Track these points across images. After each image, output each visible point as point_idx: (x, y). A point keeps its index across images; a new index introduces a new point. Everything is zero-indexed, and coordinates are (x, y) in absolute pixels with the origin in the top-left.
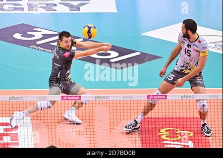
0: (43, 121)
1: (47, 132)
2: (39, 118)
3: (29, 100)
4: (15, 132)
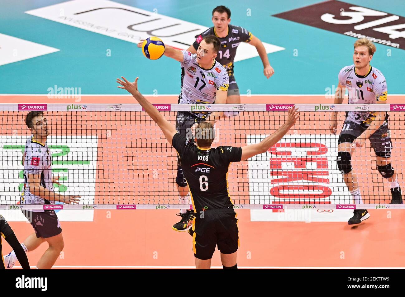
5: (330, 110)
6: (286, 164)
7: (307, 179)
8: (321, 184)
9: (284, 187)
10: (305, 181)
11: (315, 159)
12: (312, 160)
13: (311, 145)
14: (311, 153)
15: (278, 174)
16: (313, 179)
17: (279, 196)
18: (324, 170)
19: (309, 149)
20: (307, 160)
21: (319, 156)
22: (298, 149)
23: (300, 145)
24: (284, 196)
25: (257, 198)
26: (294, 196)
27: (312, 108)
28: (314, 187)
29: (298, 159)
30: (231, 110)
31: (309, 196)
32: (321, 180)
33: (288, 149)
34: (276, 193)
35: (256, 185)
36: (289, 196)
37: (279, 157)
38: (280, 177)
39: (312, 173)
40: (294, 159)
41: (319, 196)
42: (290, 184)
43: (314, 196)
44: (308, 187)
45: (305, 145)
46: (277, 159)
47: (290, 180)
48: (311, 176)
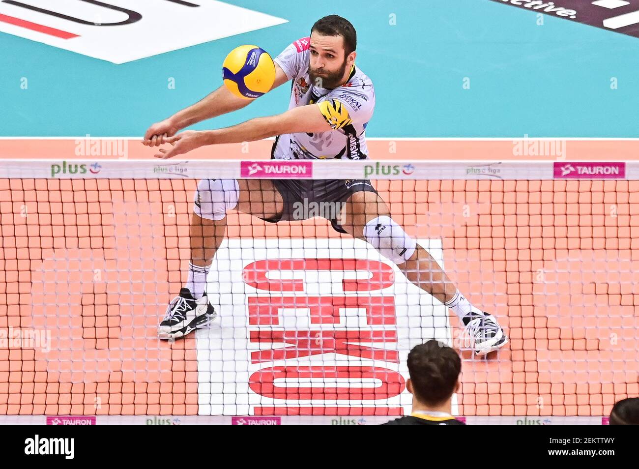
0: (486, 254)
1: (501, 294)
2: (473, 243)
3: (435, 175)
4: (386, 292)
5: (401, 176)
6: (294, 314)
7: (347, 351)
8: (379, 363)
9: (286, 372)
10: (340, 356)
11: (366, 299)
12: (357, 303)
13: (356, 264)
14: (357, 285)
15: (273, 337)
16: (361, 352)
17: (274, 393)
18: (389, 327)
19: (350, 275)
20: (345, 303)
21: (375, 293)
22: (325, 274)
23: (330, 264)
24: (286, 393)
25: (217, 399)
26: (311, 393)
27: (356, 172)
28: (362, 372)
29: (325, 299)
30: (151, 174)
31: (349, 393)
32: (379, 355)
33: (298, 275)
34: (266, 388)
35: (217, 366)
36: (298, 393)
37: (275, 294)
38: (277, 346)
39: (360, 336)
40: (313, 300)
41: (374, 394)
42: (304, 361)
43: (362, 394)
44: (348, 372)
45: (342, 264)
46: (271, 299)
47: (303, 354)
48: (358, 344)
